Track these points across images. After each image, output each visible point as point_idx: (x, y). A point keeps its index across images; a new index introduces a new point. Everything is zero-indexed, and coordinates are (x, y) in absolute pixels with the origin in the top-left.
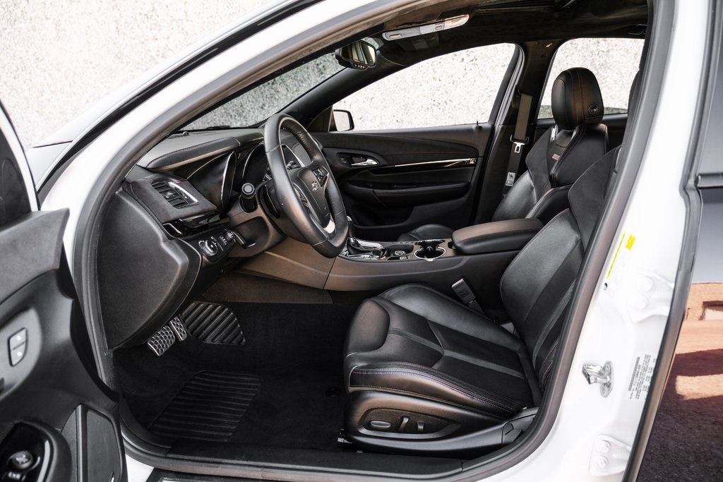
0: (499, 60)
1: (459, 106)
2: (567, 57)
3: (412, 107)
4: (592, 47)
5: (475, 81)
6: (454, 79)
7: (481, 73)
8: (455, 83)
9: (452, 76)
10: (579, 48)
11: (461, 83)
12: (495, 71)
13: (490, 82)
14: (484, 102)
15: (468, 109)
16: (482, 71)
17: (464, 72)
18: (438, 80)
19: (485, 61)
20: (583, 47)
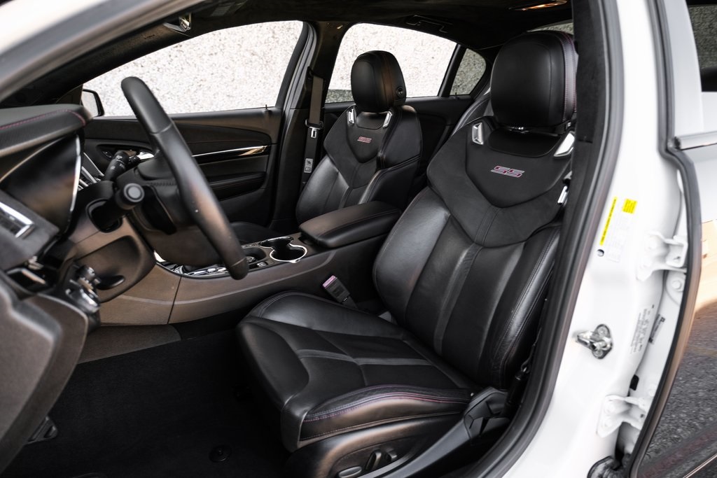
0: (205, 48)
1: (168, 96)
2: (271, 49)
3: (112, 95)
4: (291, 42)
5: (182, 69)
6: (159, 65)
7: (188, 61)
8: (161, 70)
9: (156, 62)
10: (280, 42)
11: (168, 71)
12: (203, 60)
13: (199, 70)
14: (195, 92)
15: (179, 99)
16: (188, 58)
17: (169, 59)
18: (140, 66)
19: (190, 48)
20: (284, 42)
